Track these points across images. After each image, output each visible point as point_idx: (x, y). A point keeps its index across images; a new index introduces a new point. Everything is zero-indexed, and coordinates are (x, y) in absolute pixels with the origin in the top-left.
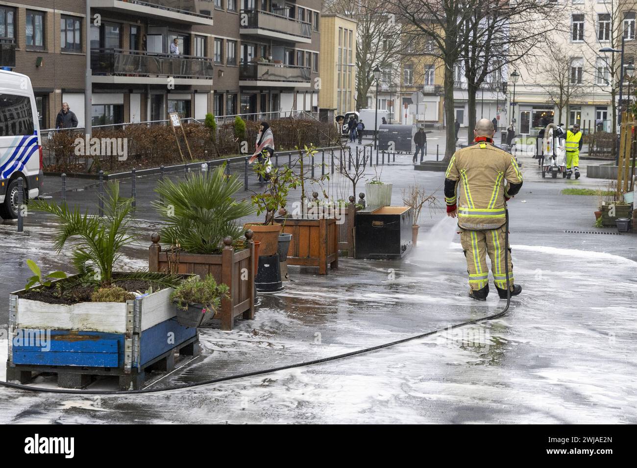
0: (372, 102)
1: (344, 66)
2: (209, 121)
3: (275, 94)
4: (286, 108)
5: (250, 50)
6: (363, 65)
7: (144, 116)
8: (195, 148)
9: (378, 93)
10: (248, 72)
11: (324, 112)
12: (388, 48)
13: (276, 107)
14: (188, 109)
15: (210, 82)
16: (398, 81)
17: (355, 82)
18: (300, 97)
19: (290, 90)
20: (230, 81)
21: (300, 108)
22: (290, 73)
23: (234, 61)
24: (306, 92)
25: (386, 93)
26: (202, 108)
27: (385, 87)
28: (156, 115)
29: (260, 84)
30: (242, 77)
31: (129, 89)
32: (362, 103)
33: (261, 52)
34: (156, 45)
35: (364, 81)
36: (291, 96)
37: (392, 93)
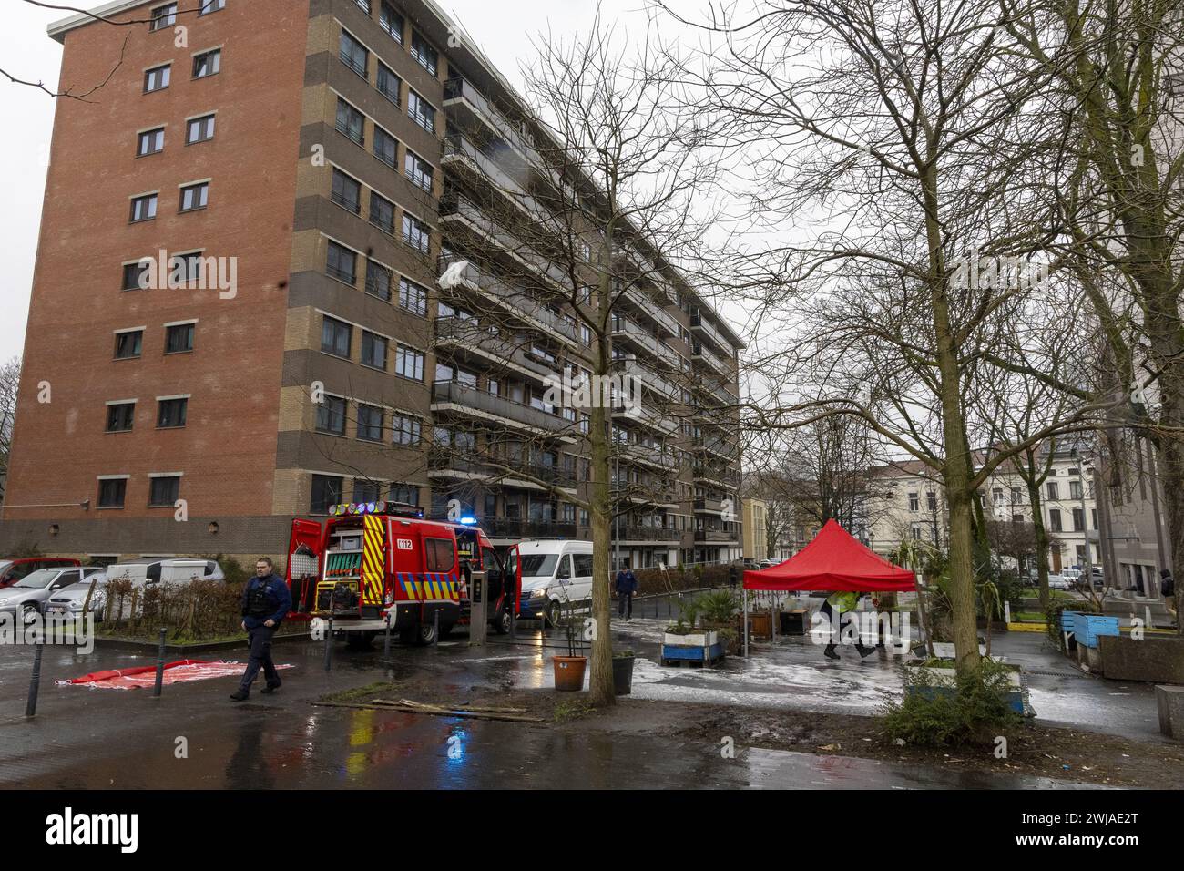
0: (778, 554)
1: (759, 530)
2: (680, 568)
3: (716, 549)
4: (724, 558)
5: (701, 522)
6: (771, 528)
7: (641, 565)
8: (674, 583)
9: (782, 547)
10: (700, 536)
11: (747, 560)
12: (786, 517)
13: (717, 558)
14: (665, 559)
15: (678, 543)
16: (794, 539)
17: (765, 540)
18: (732, 551)
19: (725, 547)
20: (689, 542)
21: (732, 558)
22: (725, 535)
23: (691, 529)
24: (735, 547)
25: (786, 547)
26: (673, 559)
27: (785, 543)
28: (648, 564)
29: (707, 543)
30: (696, 540)
31: (634, 548)
32: (771, 554)
33: (707, 524)
34: (647, 522)
35: (772, 539)
36: (726, 550)
37: (791, 547)
